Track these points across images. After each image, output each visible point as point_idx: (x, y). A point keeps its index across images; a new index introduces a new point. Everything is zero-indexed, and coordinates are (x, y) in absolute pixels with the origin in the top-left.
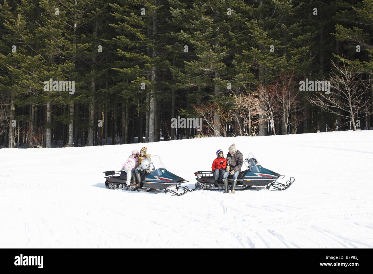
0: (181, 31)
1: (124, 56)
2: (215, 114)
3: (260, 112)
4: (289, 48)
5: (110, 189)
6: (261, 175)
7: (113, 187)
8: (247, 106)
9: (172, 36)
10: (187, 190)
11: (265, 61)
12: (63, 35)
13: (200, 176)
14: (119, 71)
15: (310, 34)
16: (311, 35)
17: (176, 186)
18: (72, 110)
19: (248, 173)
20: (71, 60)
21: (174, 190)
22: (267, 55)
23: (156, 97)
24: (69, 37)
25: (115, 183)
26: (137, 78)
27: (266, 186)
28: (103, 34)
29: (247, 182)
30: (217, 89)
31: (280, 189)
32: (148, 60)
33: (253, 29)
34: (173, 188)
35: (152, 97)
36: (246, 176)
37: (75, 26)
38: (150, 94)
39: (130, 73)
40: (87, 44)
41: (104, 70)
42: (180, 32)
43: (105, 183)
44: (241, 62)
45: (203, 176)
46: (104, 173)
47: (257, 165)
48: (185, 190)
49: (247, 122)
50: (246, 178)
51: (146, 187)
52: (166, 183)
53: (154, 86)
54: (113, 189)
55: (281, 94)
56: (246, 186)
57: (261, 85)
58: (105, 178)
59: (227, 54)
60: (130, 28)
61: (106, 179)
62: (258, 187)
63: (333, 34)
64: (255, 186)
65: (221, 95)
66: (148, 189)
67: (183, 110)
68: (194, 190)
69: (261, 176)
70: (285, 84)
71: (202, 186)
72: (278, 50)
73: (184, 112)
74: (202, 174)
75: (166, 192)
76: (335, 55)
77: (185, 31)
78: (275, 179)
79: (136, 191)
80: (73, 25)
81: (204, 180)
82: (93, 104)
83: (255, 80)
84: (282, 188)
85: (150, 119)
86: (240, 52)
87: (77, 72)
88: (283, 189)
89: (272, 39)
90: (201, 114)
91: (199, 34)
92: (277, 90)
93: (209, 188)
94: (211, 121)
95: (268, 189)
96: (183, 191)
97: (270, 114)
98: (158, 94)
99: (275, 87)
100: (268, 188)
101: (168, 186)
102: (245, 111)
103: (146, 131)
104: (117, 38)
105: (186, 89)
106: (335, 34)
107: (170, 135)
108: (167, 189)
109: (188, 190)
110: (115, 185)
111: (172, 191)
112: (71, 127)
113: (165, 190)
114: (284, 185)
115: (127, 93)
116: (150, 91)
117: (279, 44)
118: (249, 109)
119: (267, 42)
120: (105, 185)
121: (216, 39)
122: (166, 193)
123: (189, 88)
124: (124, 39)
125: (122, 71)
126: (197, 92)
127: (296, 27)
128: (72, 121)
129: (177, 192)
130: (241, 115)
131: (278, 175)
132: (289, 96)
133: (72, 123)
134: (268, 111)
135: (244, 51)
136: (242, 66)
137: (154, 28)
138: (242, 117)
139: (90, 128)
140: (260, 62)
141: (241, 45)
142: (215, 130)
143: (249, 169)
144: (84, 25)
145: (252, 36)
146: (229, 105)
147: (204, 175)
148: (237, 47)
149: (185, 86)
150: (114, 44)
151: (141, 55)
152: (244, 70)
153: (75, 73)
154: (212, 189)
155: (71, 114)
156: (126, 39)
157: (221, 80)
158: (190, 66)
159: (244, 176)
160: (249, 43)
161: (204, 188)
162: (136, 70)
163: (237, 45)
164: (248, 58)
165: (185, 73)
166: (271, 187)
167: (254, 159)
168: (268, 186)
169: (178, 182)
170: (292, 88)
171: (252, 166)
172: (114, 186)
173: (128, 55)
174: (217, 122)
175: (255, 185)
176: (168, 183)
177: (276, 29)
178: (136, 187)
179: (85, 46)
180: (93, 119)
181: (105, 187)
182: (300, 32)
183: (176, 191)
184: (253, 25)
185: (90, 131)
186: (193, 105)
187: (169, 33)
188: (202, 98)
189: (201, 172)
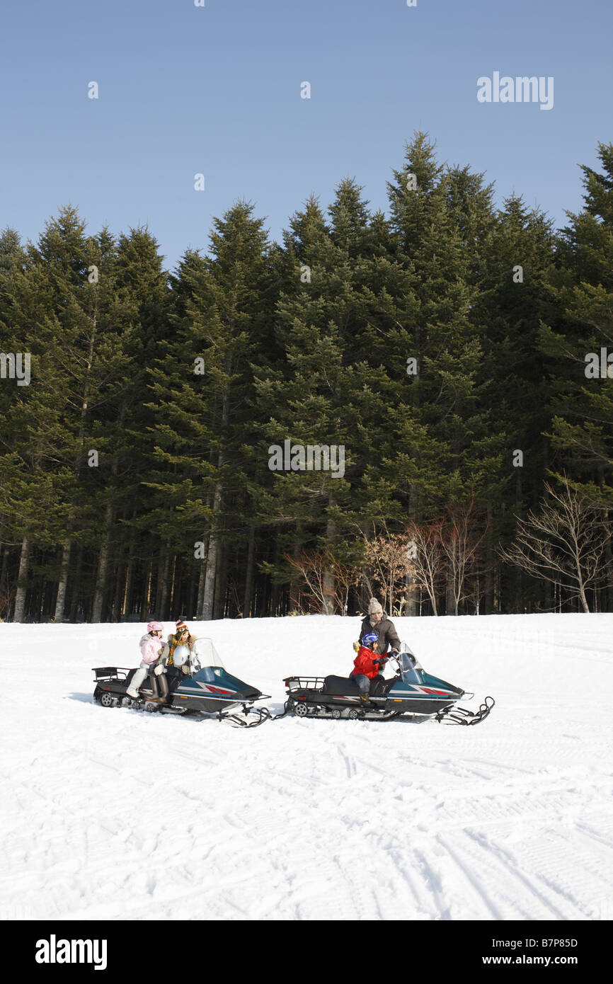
0: (271, 419)
1: (166, 462)
2: (327, 573)
3: (411, 572)
4: (466, 459)
5: (103, 706)
6: (425, 690)
7: (110, 701)
8: (386, 559)
9: (255, 428)
10: (265, 716)
11: (423, 480)
12: (61, 421)
13: (294, 687)
14: (156, 487)
15: (504, 434)
16: (505, 438)
17: (244, 706)
18: (66, 556)
19: (398, 683)
20: (71, 467)
21: (238, 715)
22: (425, 469)
23: (219, 539)
24: (72, 425)
25: (114, 693)
26: (187, 502)
27: (434, 715)
28: (134, 423)
29: (393, 705)
30: (330, 528)
31: (464, 723)
32: (208, 469)
33: (403, 421)
34: (237, 710)
35: (213, 539)
36: (392, 692)
37: (85, 406)
38: (209, 534)
39: (175, 493)
40: (102, 439)
41: (129, 487)
42: (269, 421)
43: (93, 692)
44: (378, 480)
45: (302, 687)
46: (94, 672)
47: (416, 667)
48: (262, 715)
49: (386, 590)
50: (393, 695)
51: (180, 705)
52: (222, 698)
53: (217, 519)
54: (111, 706)
55: (448, 540)
56: (393, 712)
57: (413, 523)
58: (94, 681)
59: (353, 463)
60: (181, 412)
61: (97, 683)
62: (416, 716)
63: (547, 435)
64: (411, 714)
65: (338, 541)
66: (183, 711)
67: (268, 565)
68: (281, 716)
69: (424, 693)
70: (456, 523)
71: (299, 709)
72: (445, 461)
73: (269, 568)
74: (299, 681)
75: (221, 717)
76: (551, 472)
77: (279, 420)
78: (454, 700)
79: (158, 712)
80: (82, 406)
81: (304, 696)
82: (104, 547)
83: (402, 515)
84: (469, 719)
85: (207, 579)
86: (377, 461)
87: (80, 488)
88: (471, 723)
89: (436, 441)
90: (300, 572)
91: (303, 426)
92: (442, 533)
93: (314, 713)
94: (318, 586)
95: (439, 722)
96: (257, 717)
97: (428, 577)
98: (224, 534)
99: (439, 528)
100: (439, 718)
101: (226, 704)
102: (383, 568)
103: (199, 602)
104: (155, 428)
105: (274, 525)
106: (550, 436)
107: (242, 610)
108: (223, 712)
109: (269, 716)
110: (116, 699)
111: (233, 716)
112: (62, 586)
113: (218, 713)
114: (471, 714)
115: (168, 528)
116: (210, 527)
117: (447, 451)
118: (390, 565)
119: (426, 445)
120: (93, 698)
121: (334, 437)
122: (220, 721)
123: (281, 524)
124: (168, 431)
125: (160, 488)
126: (294, 533)
127: (479, 422)
128: (65, 576)
129: (245, 719)
130: (375, 575)
131: (459, 692)
132: (463, 545)
133: (65, 580)
134: (425, 572)
135: (384, 459)
136: (379, 487)
137: (224, 417)
138: (377, 579)
139: (98, 592)
140: (412, 481)
141: (378, 449)
142: (324, 604)
143: (399, 675)
144: (101, 406)
145: (399, 433)
146: (352, 558)
147: (303, 685)
148: (373, 453)
149: (275, 520)
150: (150, 440)
151: (197, 460)
152: (382, 495)
153: (77, 489)
154: (319, 715)
155: (64, 563)
156: (172, 431)
157: (340, 512)
158: (284, 482)
159: (388, 690)
160: (394, 445)
161: (303, 713)
162: (186, 486)
163: (371, 449)
164: (390, 473)
165: (275, 495)
166: (445, 716)
167: (410, 655)
168: (439, 715)
169: (247, 698)
170: (468, 532)
171: (405, 669)
172: (113, 700)
173: (173, 459)
174: (328, 587)
175: (410, 711)
176: (224, 698)
177: (444, 423)
178: (159, 706)
179: (98, 442)
180: (104, 574)
181: (94, 701)
182: (486, 431)
183: (242, 716)
184: (401, 414)
185: (97, 596)
186: (287, 557)
187: (250, 424)
188: (303, 544)
189: (298, 678)
